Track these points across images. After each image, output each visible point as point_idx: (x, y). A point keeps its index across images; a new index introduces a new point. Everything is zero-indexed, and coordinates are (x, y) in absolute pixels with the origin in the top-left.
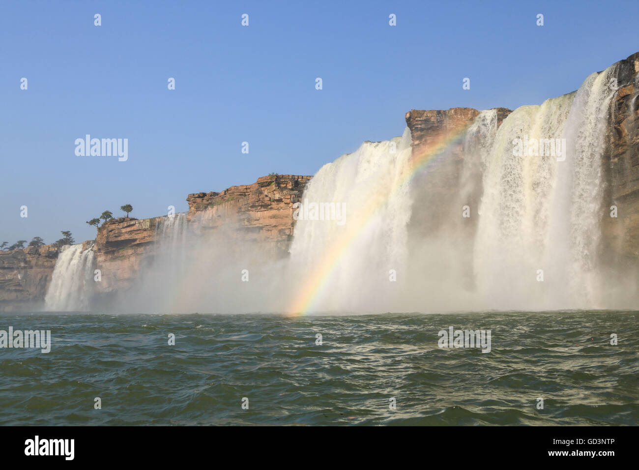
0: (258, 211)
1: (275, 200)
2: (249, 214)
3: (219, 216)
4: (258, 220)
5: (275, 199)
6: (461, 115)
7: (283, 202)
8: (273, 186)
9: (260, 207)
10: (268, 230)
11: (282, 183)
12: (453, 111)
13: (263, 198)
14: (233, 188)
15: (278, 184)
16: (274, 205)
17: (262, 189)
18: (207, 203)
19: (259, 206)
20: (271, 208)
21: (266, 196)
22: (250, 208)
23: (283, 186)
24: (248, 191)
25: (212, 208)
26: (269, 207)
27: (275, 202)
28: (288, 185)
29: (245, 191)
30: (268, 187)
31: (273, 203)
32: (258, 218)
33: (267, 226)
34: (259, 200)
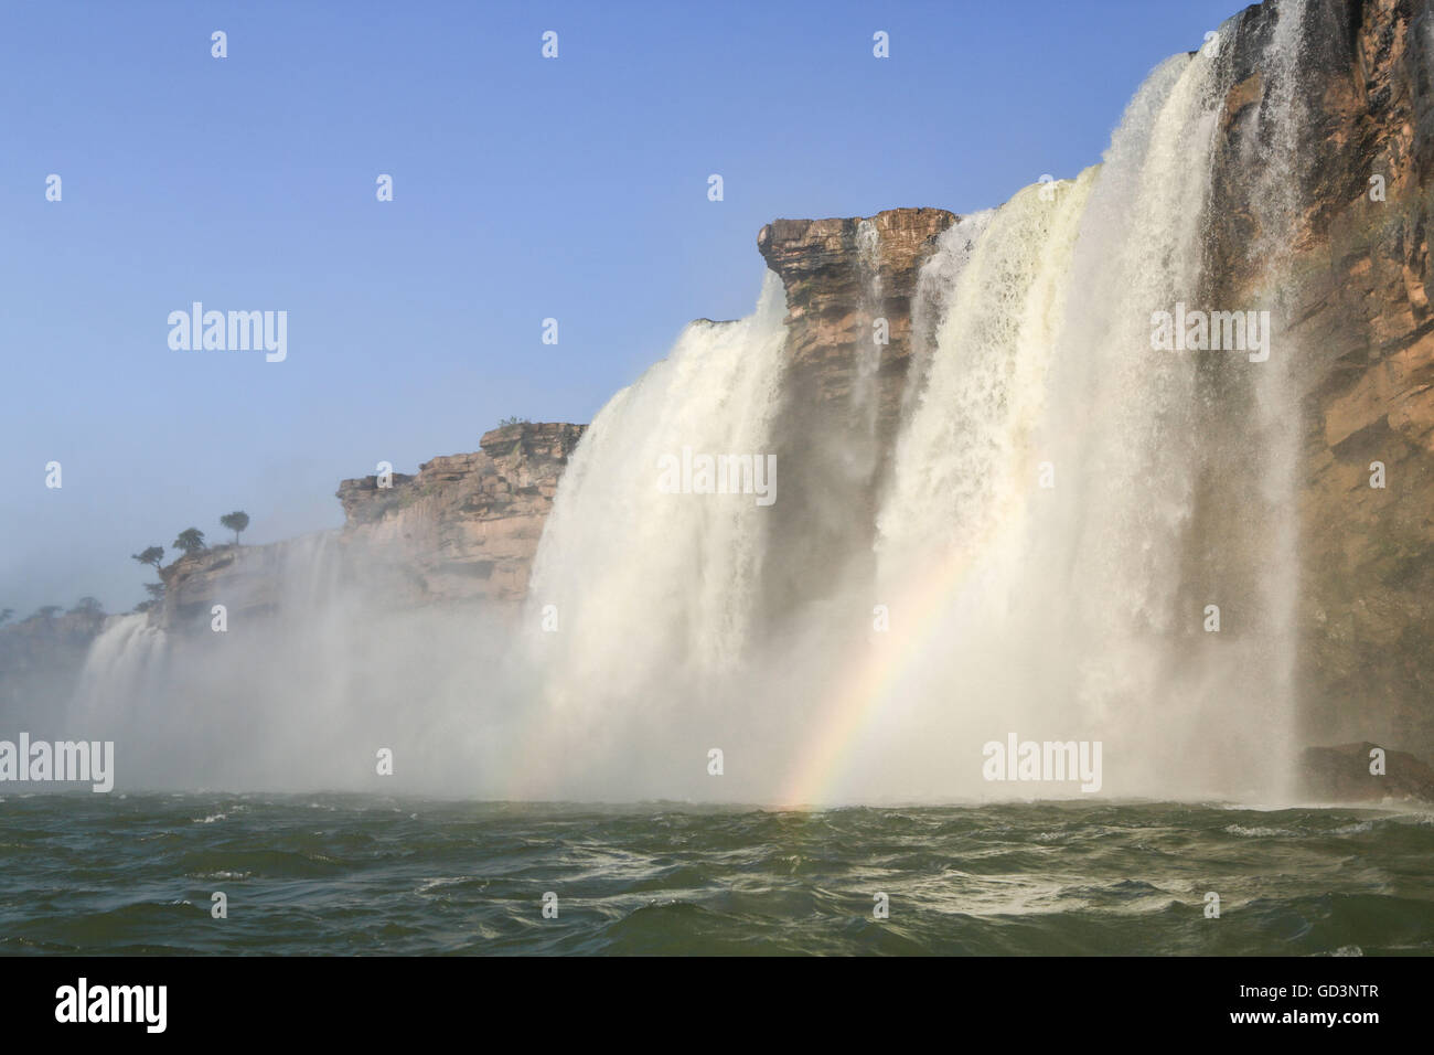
0: (481, 521)
1: (519, 491)
2: (462, 529)
3: (408, 536)
4: (481, 543)
5: (520, 486)
6: (908, 228)
7: (540, 494)
8: (517, 455)
9: (485, 510)
10: (507, 571)
11: (541, 445)
12: (886, 219)
13: (492, 486)
14: (436, 462)
15: (528, 449)
16: (520, 503)
17: (497, 461)
18: (384, 501)
19: (483, 506)
20: (513, 513)
21: (502, 480)
22: (462, 513)
23: (540, 451)
24: (472, 468)
25: (397, 514)
26: (508, 508)
27: (523, 497)
28: (554, 451)
29: (465, 469)
30: (508, 458)
31: (517, 499)
32: (482, 539)
33: (502, 558)
34: (482, 491)
